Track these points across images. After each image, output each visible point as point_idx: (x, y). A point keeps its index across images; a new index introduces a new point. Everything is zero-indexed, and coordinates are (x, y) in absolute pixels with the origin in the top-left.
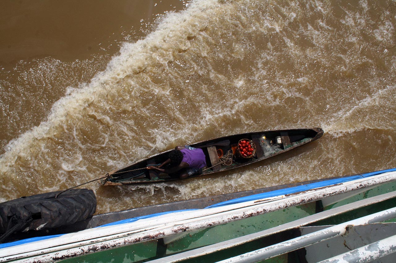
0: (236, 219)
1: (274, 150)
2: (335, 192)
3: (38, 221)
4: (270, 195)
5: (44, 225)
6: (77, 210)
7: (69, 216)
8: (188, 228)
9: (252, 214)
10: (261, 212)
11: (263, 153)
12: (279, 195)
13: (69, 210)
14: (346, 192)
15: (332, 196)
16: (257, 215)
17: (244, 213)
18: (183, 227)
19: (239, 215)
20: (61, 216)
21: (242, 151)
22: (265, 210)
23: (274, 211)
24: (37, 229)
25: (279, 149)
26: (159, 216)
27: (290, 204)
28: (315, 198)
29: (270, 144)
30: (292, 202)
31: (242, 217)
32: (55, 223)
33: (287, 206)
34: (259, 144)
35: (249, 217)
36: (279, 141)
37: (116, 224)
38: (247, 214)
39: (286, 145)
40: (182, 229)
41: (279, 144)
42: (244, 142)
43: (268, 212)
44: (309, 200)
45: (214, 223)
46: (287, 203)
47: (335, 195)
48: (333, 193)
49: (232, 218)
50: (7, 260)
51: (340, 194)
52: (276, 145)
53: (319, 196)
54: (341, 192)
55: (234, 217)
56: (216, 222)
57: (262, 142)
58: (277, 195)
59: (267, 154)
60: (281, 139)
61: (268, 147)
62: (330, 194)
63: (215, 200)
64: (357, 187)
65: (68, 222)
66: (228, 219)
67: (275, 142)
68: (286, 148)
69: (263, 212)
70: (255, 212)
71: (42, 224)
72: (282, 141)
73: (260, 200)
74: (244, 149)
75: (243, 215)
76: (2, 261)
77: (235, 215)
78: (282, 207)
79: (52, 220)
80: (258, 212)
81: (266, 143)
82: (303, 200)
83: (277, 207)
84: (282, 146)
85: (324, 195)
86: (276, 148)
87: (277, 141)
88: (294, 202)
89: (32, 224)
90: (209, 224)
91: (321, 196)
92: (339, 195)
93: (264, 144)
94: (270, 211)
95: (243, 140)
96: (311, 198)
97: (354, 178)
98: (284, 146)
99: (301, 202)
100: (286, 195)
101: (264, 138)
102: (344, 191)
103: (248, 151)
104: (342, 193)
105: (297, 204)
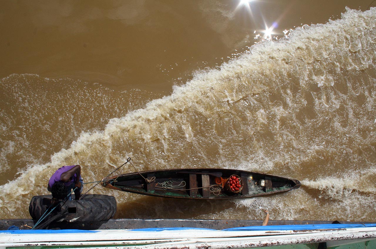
0: (253, 246)
1: (257, 191)
2: (342, 237)
3: (73, 214)
4: (280, 228)
5: (77, 218)
6: (105, 210)
7: (98, 214)
8: (210, 247)
9: (267, 244)
10: (275, 244)
11: (248, 192)
12: (288, 230)
13: (98, 209)
14: (352, 239)
15: (339, 240)
16: (271, 246)
17: (260, 242)
18: (206, 246)
19: (256, 243)
20: (91, 214)
21: (231, 185)
22: (279, 243)
23: (286, 245)
24: (70, 221)
25: (261, 191)
26: (182, 231)
27: (301, 241)
28: (324, 239)
29: (255, 184)
30: (303, 240)
31: (258, 246)
32: (86, 218)
33: (298, 242)
34: (246, 182)
35: (264, 246)
36: (263, 183)
37: (144, 231)
38: (262, 244)
39: (268, 189)
40: (205, 247)
41: (262, 186)
42: (235, 177)
43: (280, 245)
44: (318, 241)
45: (233, 246)
46: (299, 240)
47: (342, 240)
48: (340, 238)
49: (249, 245)
50: (52, 245)
51: (346, 239)
52: (259, 187)
53: (327, 238)
54: (348, 238)
55: (251, 244)
56: (235, 246)
57: (249, 181)
58: (286, 230)
59: (251, 193)
60: (265, 183)
61: (253, 187)
62: (338, 238)
63: (229, 223)
64: (363, 236)
65: (95, 219)
66: (246, 245)
67: (259, 184)
68: (267, 192)
69: (276, 244)
70: (269, 243)
71: (76, 218)
72: (265, 185)
73: (271, 231)
74: (233, 184)
75: (259, 244)
76: (48, 245)
77: (252, 243)
78: (294, 242)
79: (84, 215)
80: (272, 244)
81: (252, 182)
82: (313, 240)
83: (290, 241)
84: (264, 189)
85: (332, 238)
86: (258, 189)
87: (261, 183)
88: (305, 240)
89: (67, 216)
90: (229, 247)
91: (330, 239)
92: (345, 241)
93: (250, 183)
94: (283, 244)
95: (234, 176)
96: (321, 239)
97: (357, 226)
98: (266, 190)
99: (311, 241)
100: (294, 231)
101: (251, 178)
102: (350, 238)
103: (236, 187)
104: (349, 240)
105: (308, 242)
